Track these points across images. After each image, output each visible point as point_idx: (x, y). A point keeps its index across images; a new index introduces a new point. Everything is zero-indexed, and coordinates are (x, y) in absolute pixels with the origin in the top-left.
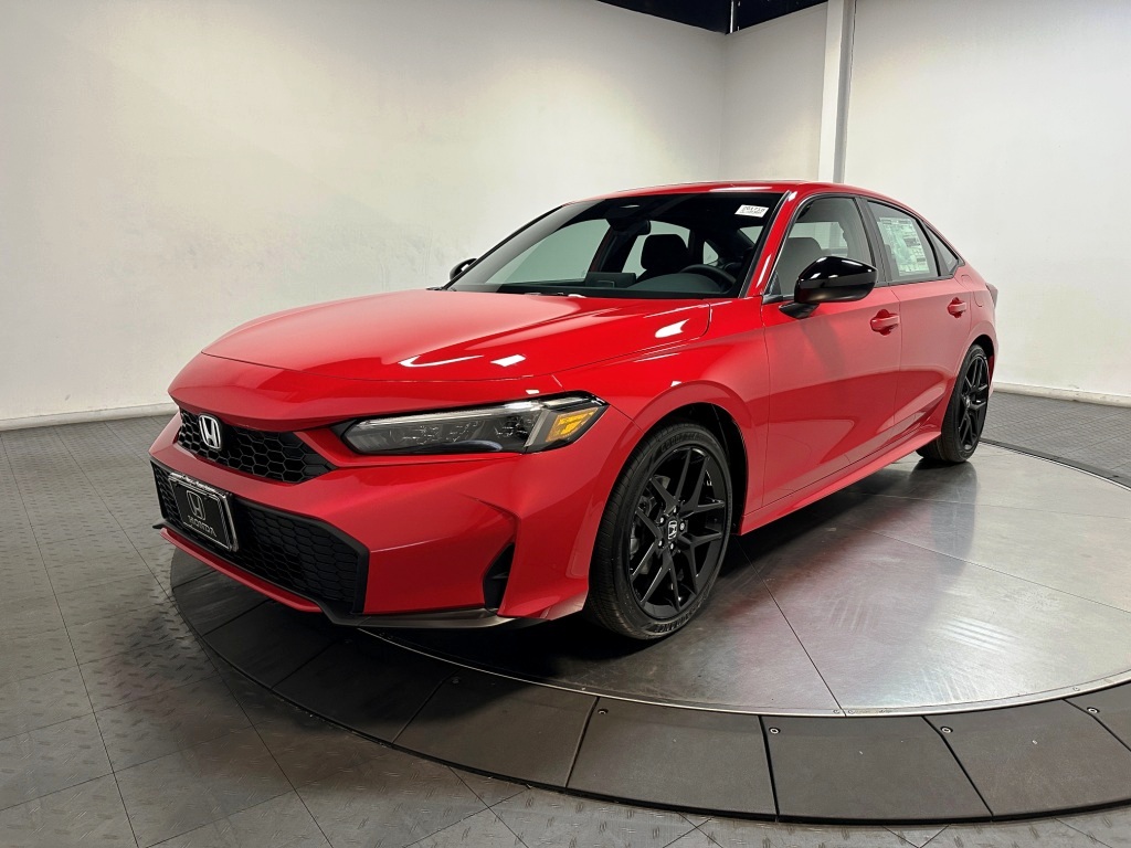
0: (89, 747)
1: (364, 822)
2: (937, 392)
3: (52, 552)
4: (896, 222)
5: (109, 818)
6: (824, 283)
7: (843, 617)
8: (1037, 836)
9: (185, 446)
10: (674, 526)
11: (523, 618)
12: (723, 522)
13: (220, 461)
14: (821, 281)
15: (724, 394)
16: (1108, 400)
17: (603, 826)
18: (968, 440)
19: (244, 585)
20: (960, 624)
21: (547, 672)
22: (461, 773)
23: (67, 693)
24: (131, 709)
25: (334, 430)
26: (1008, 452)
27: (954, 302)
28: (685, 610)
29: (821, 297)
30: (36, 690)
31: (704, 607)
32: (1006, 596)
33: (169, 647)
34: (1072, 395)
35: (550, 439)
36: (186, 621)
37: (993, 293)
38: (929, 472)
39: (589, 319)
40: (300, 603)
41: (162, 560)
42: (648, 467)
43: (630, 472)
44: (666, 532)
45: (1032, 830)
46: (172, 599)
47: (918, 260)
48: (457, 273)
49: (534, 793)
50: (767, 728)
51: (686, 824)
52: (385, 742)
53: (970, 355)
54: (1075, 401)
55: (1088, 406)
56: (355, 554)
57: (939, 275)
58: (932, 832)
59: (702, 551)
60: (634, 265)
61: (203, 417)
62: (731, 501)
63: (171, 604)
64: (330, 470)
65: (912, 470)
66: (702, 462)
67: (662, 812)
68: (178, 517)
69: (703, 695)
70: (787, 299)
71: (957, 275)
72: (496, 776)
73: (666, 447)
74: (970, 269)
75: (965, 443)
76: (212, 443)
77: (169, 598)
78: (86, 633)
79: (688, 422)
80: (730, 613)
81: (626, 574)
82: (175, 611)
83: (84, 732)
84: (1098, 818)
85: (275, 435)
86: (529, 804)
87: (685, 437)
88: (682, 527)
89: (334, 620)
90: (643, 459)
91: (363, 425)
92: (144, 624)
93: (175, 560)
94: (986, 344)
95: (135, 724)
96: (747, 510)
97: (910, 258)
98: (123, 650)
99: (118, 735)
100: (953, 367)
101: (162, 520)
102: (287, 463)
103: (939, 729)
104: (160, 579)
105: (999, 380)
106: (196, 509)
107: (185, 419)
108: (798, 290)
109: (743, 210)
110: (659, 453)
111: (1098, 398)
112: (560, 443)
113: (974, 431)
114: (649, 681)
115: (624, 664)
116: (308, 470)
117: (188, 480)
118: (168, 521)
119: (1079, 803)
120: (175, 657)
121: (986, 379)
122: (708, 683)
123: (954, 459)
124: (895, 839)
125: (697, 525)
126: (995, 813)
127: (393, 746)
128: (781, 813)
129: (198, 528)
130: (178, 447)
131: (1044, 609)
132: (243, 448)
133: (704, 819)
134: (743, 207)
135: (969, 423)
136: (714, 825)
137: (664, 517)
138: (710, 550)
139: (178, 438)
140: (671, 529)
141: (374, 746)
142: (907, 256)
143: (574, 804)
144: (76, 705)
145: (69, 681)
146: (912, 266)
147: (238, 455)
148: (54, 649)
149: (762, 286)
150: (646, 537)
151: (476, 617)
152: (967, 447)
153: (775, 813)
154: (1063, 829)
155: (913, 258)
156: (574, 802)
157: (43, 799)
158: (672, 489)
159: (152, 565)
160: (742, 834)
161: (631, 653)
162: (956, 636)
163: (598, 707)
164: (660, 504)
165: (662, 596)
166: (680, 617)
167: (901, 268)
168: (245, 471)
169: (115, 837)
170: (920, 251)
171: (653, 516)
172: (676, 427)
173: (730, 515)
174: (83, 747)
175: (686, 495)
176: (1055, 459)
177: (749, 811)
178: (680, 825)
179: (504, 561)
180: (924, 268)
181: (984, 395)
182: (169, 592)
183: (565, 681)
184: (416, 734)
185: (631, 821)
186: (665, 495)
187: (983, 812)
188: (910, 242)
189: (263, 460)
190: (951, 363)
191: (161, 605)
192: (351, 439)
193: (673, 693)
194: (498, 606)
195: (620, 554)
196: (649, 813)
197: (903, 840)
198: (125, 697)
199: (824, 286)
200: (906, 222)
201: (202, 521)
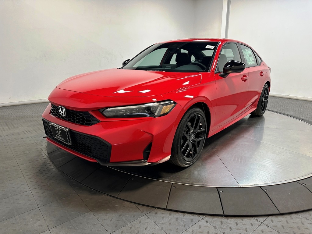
0: (30, 200)
1: (111, 219)
2: (256, 97)
3: (11, 144)
4: (246, 50)
5: (39, 220)
6: (231, 68)
7: (236, 160)
8: (292, 219)
9: (53, 115)
10: (192, 136)
11: (154, 163)
12: (204, 135)
13: (65, 119)
14: (230, 67)
15: (205, 99)
16: (298, 98)
17: (177, 219)
18: (263, 110)
19: (69, 153)
20: (266, 161)
21: (159, 177)
22: (137, 205)
23: (22, 185)
24: (41, 189)
25: (99, 111)
26: (273, 113)
27: (261, 72)
28: (194, 159)
29: (230, 72)
30: (12, 184)
31: (199, 158)
32: (278, 153)
33: (49, 171)
34: (288, 97)
35: (162, 113)
36: (53, 163)
37: (270, 69)
38: (253, 119)
39: (168, 79)
40: (92, 160)
41: (44, 146)
42: (187, 120)
43: (182, 121)
44: (190, 137)
45: (291, 217)
46: (48, 157)
47: (252, 61)
48: (124, 64)
49: (157, 210)
50: (219, 191)
51: (199, 218)
52: (114, 197)
53: (265, 86)
54: (289, 98)
55: (293, 100)
56: (108, 146)
57: (257, 65)
58: (265, 218)
59: (199, 142)
60: (173, 61)
61: (60, 107)
62: (206, 129)
63: (48, 158)
64: (99, 122)
65: (248, 118)
66: (200, 118)
67: (193, 215)
68: (52, 135)
69: (202, 182)
70: (221, 72)
71: (262, 65)
72: (146, 206)
73: (191, 114)
74: (264, 63)
75: (263, 111)
76: (63, 114)
77: (47, 157)
78: (25, 167)
79: (196, 107)
80: (206, 159)
81: (181, 149)
82: (49, 160)
83: (28, 196)
84: (307, 213)
85: (82, 112)
86: (156, 213)
87: (196, 112)
88: (194, 136)
89: (102, 164)
90: (185, 118)
91: (108, 109)
92: (41, 164)
93: (48, 146)
94: (268, 83)
95: (43, 193)
96: (210, 131)
97: (250, 60)
98: (36, 172)
99: (38, 197)
100: (260, 90)
101: (46, 136)
102: (86, 120)
103: (264, 190)
104: (44, 151)
105: (271, 93)
106: (58, 133)
107: (53, 107)
108: (224, 69)
109: (208, 47)
110: (189, 116)
111: (295, 98)
112: (165, 114)
113: (265, 107)
114: (187, 179)
115: (179, 174)
116: (93, 122)
117: (56, 125)
118: (48, 136)
119: (302, 209)
120: (51, 174)
121: (268, 93)
122: (203, 179)
123: (260, 115)
124: (255, 220)
125: (198, 135)
126: (281, 213)
127: (117, 198)
128: (225, 214)
129: (59, 139)
130: (51, 115)
131: (289, 156)
132: (72, 116)
133: (204, 216)
134: (207, 46)
135: (264, 105)
136: (207, 218)
137: (190, 133)
138: (201, 142)
139: (51, 112)
140: (191, 137)
141: (112, 198)
142: (249, 59)
143: (168, 213)
144: (25, 188)
145: (22, 181)
146: (250, 62)
147: (71, 118)
148: (16, 172)
149: (214, 68)
150: (185, 139)
151: (141, 163)
152: (263, 112)
153: (223, 214)
154: (299, 216)
155: (251, 60)
156: (169, 212)
157: (19, 215)
158: (192, 126)
159: (41, 147)
160: (215, 220)
161: (181, 171)
162: (267, 164)
163: (173, 186)
164: (189, 130)
165: (189, 155)
166: (193, 161)
167: (248, 63)
168: (73, 122)
169: (42, 226)
170: (252, 58)
171: (187, 133)
172: (193, 109)
173: (206, 132)
174: (29, 200)
175: (195, 128)
176: (286, 115)
177: (216, 214)
178: (198, 218)
179: (149, 147)
180: (254, 63)
181: (267, 97)
182: (47, 155)
183: (164, 179)
184: (123, 195)
185: (184, 217)
186: (190, 127)
187: (277, 212)
188: (250, 56)
189: (79, 119)
190: (260, 89)
191: (45, 158)
192: (104, 114)
193: (194, 182)
194: (147, 159)
195: (179, 145)
196: (189, 215)
197: (258, 221)
198: (39, 185)
199: (231, 69)
200: (249, 50)
201: (60, 137)
